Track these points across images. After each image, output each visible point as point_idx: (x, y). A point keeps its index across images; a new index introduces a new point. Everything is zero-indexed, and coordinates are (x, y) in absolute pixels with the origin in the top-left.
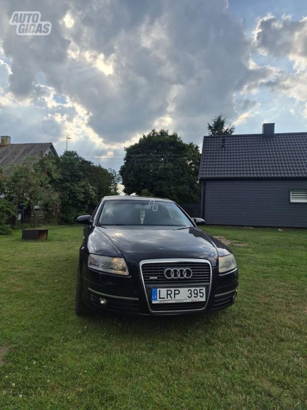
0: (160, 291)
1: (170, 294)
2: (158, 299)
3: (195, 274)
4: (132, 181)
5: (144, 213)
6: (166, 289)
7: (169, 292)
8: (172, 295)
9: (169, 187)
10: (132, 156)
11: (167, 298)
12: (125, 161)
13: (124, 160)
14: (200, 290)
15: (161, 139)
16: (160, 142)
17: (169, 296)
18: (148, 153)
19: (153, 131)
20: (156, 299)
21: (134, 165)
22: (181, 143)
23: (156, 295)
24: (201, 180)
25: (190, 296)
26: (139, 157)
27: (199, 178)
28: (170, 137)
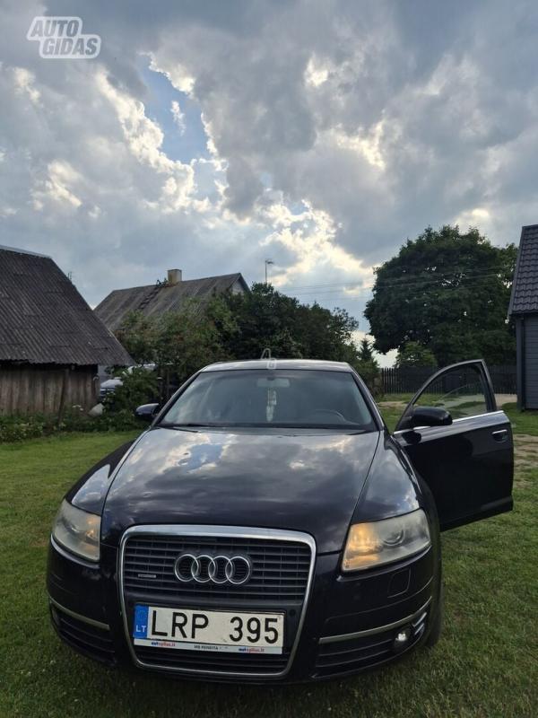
0: (155, 612)
1: (181, 626)
2: (149, 635)
3: (260, 573)
4: (387, 326)
5: (274, 397)
6: (171, 611)
7: (180, 620)
8: (188, 629)
9: (463, 335)
10: (386, 281)
11: (173, 635)
12: (375, 292)
13: (373, 290)
14: (268, 620)
15: (444, 244)
16: (441, 250)
17: (177, 628)
18: (417, 273)
19: (427, 231)
20: (144, 636)
21: (390, 298)
22: (486, 247)
23: (146, 624)
24: (515, 316)
25: (236, 635)
26: (400, 282)
27: (510, 312)
28: (462, 237)
